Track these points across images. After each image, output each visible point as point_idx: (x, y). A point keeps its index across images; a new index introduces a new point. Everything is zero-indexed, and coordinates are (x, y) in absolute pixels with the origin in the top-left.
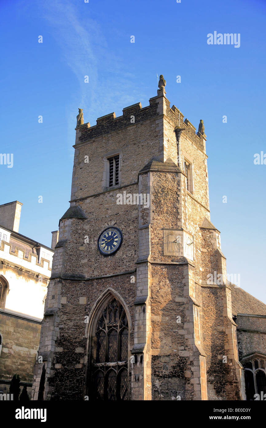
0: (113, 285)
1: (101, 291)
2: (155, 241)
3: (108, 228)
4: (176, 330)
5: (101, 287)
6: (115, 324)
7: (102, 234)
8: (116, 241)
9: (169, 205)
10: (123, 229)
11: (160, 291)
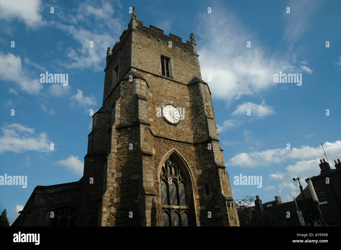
0: (177, 147)
1: (167, 149)
3: (169, 104)
5: (167, 146)
6: (175, 177)
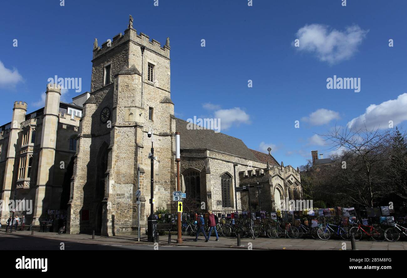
1: (102, 142)
2: (120, 114)
3: (105, 108)
8: (108, 115)
10: (111, 108)
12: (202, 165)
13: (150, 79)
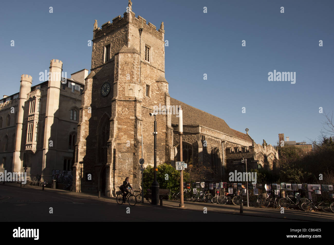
0: (107, 111)
1: (102, 114)
2: (121, 89)
3: (105, 83)
4: (130, 132)
5: (102, 112)
7: (102, 86)
8: (108, 90)
9: (129, 71)
10: (111, 83)
11: (122, 114)
12: (195, 140)
13: (147, 59)
